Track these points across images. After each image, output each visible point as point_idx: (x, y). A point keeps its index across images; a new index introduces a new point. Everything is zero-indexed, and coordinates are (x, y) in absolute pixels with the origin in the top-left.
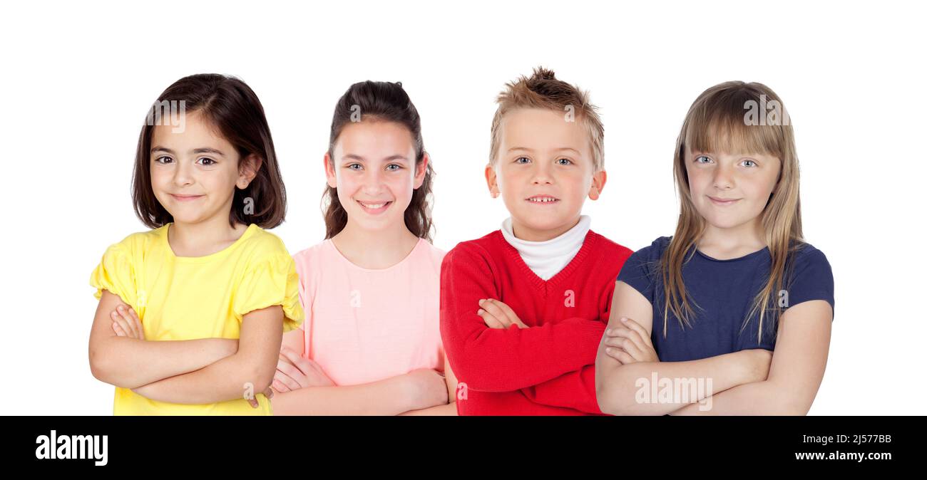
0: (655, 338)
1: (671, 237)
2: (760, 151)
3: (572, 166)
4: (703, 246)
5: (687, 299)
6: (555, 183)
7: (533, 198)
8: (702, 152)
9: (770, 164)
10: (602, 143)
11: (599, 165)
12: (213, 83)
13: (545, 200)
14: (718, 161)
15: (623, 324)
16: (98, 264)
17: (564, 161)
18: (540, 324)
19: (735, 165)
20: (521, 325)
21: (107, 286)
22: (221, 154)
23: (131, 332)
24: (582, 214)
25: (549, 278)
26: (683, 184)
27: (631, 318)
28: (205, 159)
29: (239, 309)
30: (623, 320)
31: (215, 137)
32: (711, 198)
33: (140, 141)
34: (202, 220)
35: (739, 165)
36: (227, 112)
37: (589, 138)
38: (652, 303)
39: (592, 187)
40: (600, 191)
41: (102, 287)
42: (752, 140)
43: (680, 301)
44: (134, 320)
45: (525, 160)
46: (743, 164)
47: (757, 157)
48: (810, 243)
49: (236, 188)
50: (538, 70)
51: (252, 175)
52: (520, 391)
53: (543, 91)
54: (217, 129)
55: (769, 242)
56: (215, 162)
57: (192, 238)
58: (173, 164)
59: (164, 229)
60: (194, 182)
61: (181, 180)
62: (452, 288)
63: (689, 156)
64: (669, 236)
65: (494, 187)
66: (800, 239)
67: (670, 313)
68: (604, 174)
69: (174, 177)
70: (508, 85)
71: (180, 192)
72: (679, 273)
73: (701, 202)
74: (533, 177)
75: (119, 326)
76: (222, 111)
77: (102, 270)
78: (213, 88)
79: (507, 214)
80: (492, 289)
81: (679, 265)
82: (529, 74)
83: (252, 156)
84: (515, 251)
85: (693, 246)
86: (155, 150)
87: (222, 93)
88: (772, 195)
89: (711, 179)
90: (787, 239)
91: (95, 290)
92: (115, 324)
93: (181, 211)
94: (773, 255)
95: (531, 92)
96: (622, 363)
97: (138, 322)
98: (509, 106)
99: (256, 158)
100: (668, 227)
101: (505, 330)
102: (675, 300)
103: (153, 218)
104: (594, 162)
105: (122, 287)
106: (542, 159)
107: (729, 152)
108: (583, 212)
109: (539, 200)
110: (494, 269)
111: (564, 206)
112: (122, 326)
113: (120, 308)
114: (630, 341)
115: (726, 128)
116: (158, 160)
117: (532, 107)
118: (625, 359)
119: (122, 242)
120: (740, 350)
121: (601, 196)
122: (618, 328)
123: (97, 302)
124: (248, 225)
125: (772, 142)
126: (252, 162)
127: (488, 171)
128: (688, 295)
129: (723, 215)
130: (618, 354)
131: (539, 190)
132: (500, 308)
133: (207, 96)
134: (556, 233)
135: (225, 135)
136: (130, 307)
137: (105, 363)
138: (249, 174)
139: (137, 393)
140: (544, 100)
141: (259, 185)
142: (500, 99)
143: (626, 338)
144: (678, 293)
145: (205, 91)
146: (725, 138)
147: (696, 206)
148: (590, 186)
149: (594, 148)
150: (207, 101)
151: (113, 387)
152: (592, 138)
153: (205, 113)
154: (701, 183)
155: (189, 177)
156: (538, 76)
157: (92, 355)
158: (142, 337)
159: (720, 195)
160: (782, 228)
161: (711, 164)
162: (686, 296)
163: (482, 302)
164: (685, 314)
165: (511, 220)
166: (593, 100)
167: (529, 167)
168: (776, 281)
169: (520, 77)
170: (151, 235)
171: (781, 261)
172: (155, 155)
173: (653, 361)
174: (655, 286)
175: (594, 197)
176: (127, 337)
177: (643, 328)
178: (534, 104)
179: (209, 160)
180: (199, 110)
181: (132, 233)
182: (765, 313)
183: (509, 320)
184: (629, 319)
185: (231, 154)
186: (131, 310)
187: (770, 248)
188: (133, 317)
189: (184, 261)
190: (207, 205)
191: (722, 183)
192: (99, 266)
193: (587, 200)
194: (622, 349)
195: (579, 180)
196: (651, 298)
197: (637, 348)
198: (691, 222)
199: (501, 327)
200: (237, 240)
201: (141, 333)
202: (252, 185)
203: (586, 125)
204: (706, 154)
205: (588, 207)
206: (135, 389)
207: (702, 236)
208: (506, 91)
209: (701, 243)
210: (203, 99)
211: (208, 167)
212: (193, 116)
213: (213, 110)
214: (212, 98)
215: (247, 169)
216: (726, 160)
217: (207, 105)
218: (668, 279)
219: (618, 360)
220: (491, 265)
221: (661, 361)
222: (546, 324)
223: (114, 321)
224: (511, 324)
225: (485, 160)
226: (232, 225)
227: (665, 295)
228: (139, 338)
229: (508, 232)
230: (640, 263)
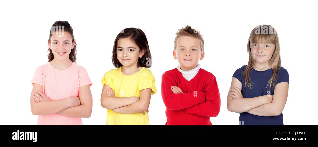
0: (242, 92)
1: (247, 65)
2: (270, 43)
3: (195, 51)
4: (255, 68)
5: (251, 82)
6: (191, 55)
7: (185, 59)
8: (255, 43)
9: (272, 46)
10: (203, 45)
11: (203, 51)
12: (133, 30)
13: (189, 60)
14: (259, 46)
15: (234, 88)
16: (103, 77)
17: (193, 50)
18: (187, 93)
19: (263, 47)
20: (182, 93)
21: (105, 83)
22: (135, 48)
23: (112, 95)
24: (198, 64)
25: (189, 80)
26: (250, 51)
27: (236, 86)
28: (131, 50)
29: (140, 89)
30: (234, 87)
31: (133, 44)
32: (257, 55)
33: (114, 45)
34: (130, 66)
35: (264, 46)
36: (137, 38)
37: (200, 44)
38: (242, 83)
39: (201, 57)
40: (203, 58)
41: (104, 83)
42: (268, 40)
43: (249, 82)
44: (112, 92)
45: (183, 50)
46: (265, 46)
47: (269, 44)
48: (283, 67)
49: (139, 57)
50: (187, 26)
51: (143, 54)
52: (182, 110)
53: (188, 32)
54: (134, 42)
55: (272, 67)
56: (133, 51)
57: (127, 70)
58: (123, 51)
59: (120, 68)
60: (128, 56)
61: (125, 55)
62: (164, 83)
63: (251, 44)
64: (246, 65)
65: (175, 57)
66: (280, 66)
67: (246, 85)
68: (204, 53)
69: (123, 54)
70: (179, 30)
71: (124, 58)
72: (249, 75)
73: (254, 56)
74: (185, 54)
75: (108, 93)
76: (135, 37)
77: (104, 79)
78: (133, 31)
79: (179, 64)
80: (175, 83)
81: (249, 72)
82: (184, 27)
83: (143, 49)
84: (181, 73)
85: (252, 68)
86: (118, 47)
87: (135, 33)
88: (273, 54)
89: (257, 50)
90: (277, 66)
91: (102, 84)
92: (107, 93)
93: (124, 63)
94: (273, 70)
95: (185, 32)
96: (234, 98)
97: (113, 92)
98: (179, 36)
99: (144, 49)
100: (246, 63)
101: (178, 94)
102: (248, 82)
103: (117, 65)
104: (201, 50)
105: (110, 83)
106: (188, 49)
107: (262, 43)
108: (199, 63)
109: (187, 60)
110: (175, 78)
111: (194, 61)
112: (109, 93)
113: (109, 89)
114: (236, 93)
115: (261, 37)
116: (119, 50)
117: (185, 36)
118: (235, 97)
119: (109, 71)
120: (265, 95)
121: (203, 59)
122: (233, 89)
123: (103, 87)
124: (142, 67)
125: (273, 40)
126: (143, 51)
127: (174, 52)
128: (251, 81)
129: (260, 60)
130: (233, 96)
131: (187, 57)
132: (177, 88)
133: (131, 33)
134: (191, 69)
135: (136, 43)
136: (111, 88)
137: (105, 103)
138: (142, 54)
139: (113, 111)
140: (188, 34)
141: (145, 57)
142: (177, 34)
143: (235, 92)
144: (248, 80)
145: (131, 32)
146: (261, 39)
147: (253, 57)
148: (200, 57)
149: (201, 47)
150: (131, 35)
151: (107, 109)
152: (201, 44)
153: (131, 38)
154: (254, 51)
155: (127, 55)
156: (187, 28)
157: (101, 101)
158: (114, 96)
159: (259, 54)
160: (276, 63)
161: (257, 46)
162: (250, 81)
163: (172, 87)
164: (250, 85)
165: (179, 65)
166: (201, 34)
167: (184, 51)
168: (274, 77)
169: (182, 28)
170: (117, 70)
171: (275, 72)
172: (118, 49)
173: (242, 98)
174: (242, 78)
175: (201, 59)
176: (111, 96)
177: (239, 89)
178: (186, 35)
179: (132, 50)
180: (129, 37)
181: (112, 69)
182: (271, 85)
183: (179, 91)
184: (236, 87)
185: (138, 49)
186: (111, 89)
187: (272, 68)
188: (112, 91)
189: (126, 77)
190: (131, 62)
191: (260, 51)
192: (103, 78)
193: (200, 60)
194: (234, 95)
195: (197, 55)
196: (241, 81)
197: (238, 94)
198: (252, 62)
199: (177, 93)
200: (139, 71)
201: (114, 95)
202: (143, 57)
203: (199, 40)
204: (256, 44)
205: (200, 62)
206: (113, 110)
207: (255, 65)
208: (178, 32)
209: (254, 67)
210: (130, 34)
211: (131, 52)
212: (128, 39)
213: (133, 37)
214: (133, 34)
215: (142, 52)
216: (261, 45)
217: (131, 36)
218: (246, 76)
219: (233, 98)
220: (175, 77)
221: (244, 98)
222: (189, 92)
223: (107, 92)
224: (180, 92)
225: (173, 49)
226: (138, 67)
227: (245, 80)
228: (114, 97)
229: (179, 68)
230: (238, 72)
